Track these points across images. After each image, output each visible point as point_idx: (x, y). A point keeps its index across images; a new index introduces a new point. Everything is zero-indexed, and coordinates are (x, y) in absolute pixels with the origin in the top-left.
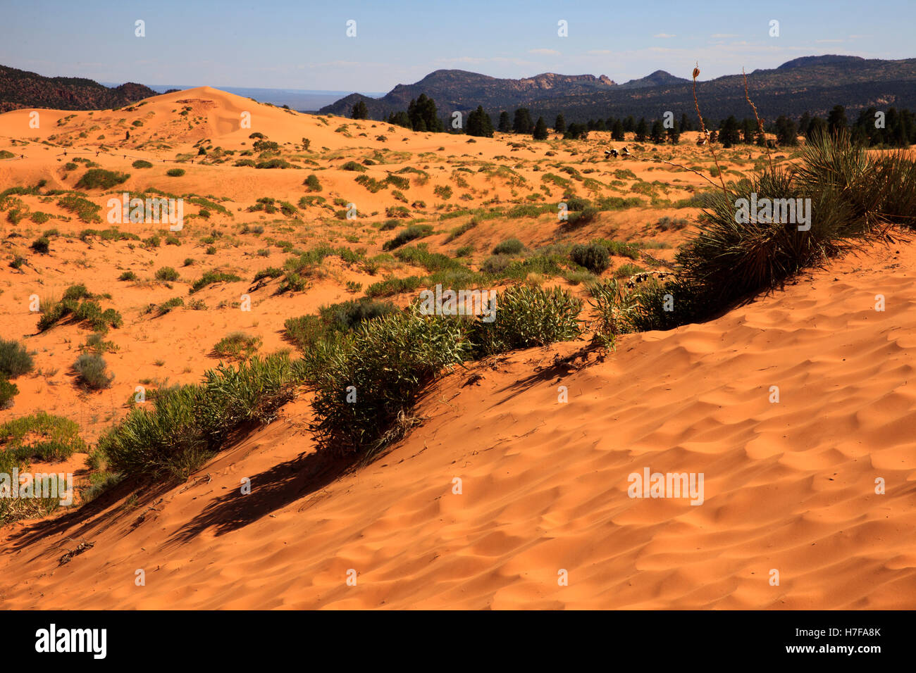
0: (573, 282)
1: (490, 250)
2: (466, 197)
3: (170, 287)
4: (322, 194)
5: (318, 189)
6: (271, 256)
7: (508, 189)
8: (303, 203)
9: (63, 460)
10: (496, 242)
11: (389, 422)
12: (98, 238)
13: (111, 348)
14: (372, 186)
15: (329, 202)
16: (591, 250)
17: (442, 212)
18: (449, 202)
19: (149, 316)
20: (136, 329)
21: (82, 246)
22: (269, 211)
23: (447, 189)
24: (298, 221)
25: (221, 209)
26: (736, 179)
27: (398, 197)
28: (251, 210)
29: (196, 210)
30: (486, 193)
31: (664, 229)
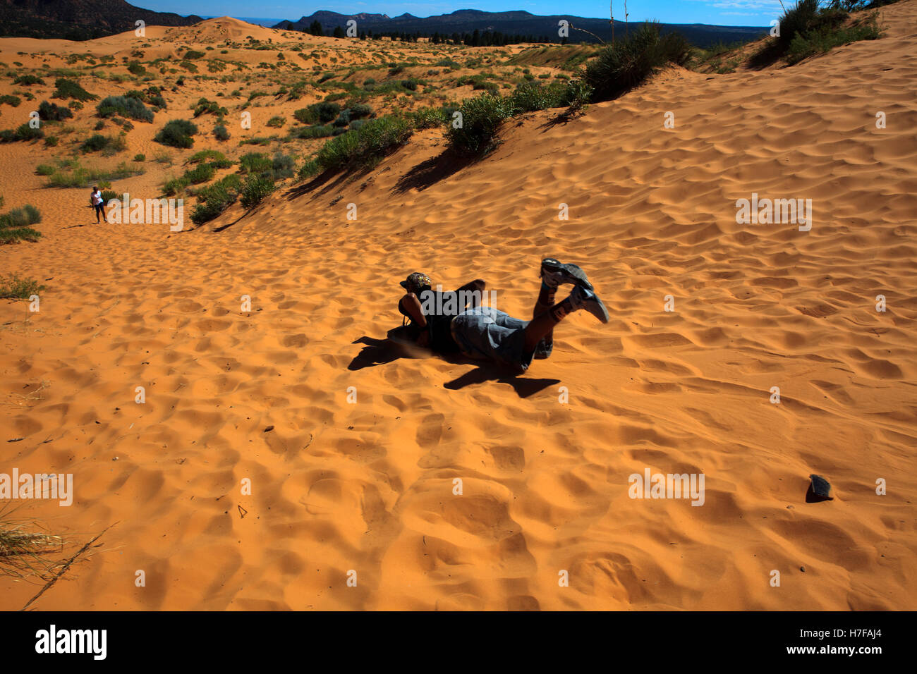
0: (408, 95)
1: (362, 83)
2: (343, 62)
3: (239, 99)
4: (286, 60)
5: (284, 59)
6: (274, 86)
7: (359, 59)
8: (279, 64)
9: (229, 168)
10: (364, 80)
11: (487, 142)
12: (201, 79)
13: (226, 122)
14: (305, 57)
15: (289, 64)
16: (409, 83)
17: (335, 68)
18: (336, 64)
19: (237, 110)
20: (234, 115)
21: (195, 82)
22: (266, 68)
23: (335, 59)
24: (278, 72)
25: (246, 67)
26: (443, 57)
27: (316, 62)
28: (258, 67)
29: (236, 67)
30: (351, 60)
31: (431, 75)
